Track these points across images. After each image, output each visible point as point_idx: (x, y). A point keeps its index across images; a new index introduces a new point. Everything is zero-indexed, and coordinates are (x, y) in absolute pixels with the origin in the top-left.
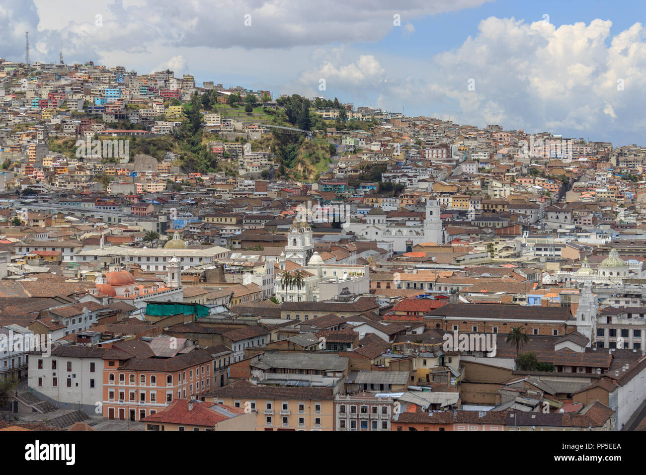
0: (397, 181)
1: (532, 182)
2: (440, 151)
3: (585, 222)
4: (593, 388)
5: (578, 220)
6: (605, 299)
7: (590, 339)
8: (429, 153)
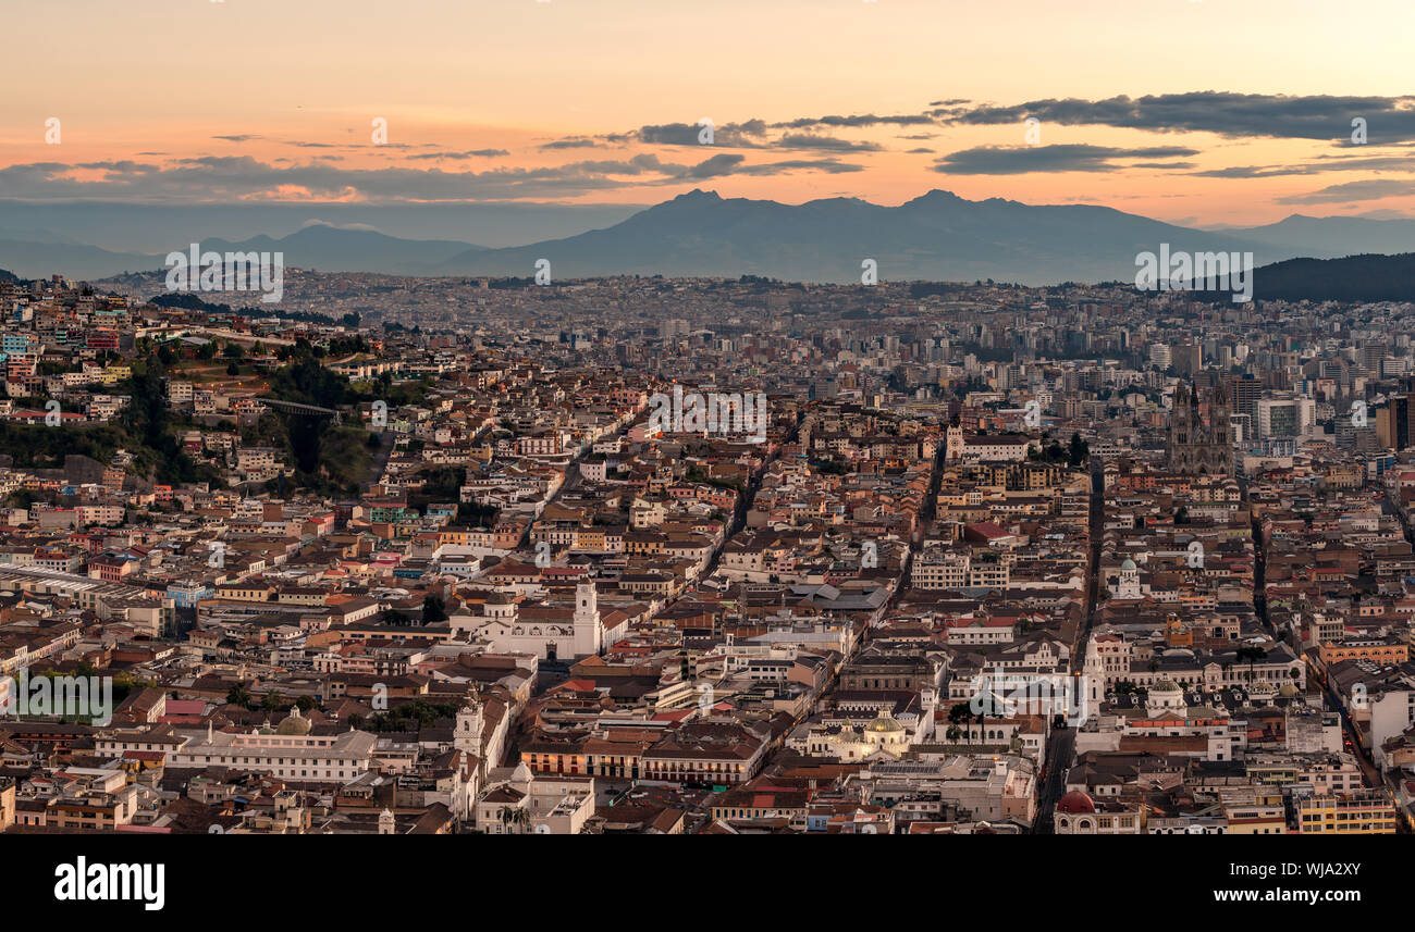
0: (486, 500)
1: (692, 493)
2: (544, 442)
3: (783, 567)
5: (772, 565)
8: (526, 446)
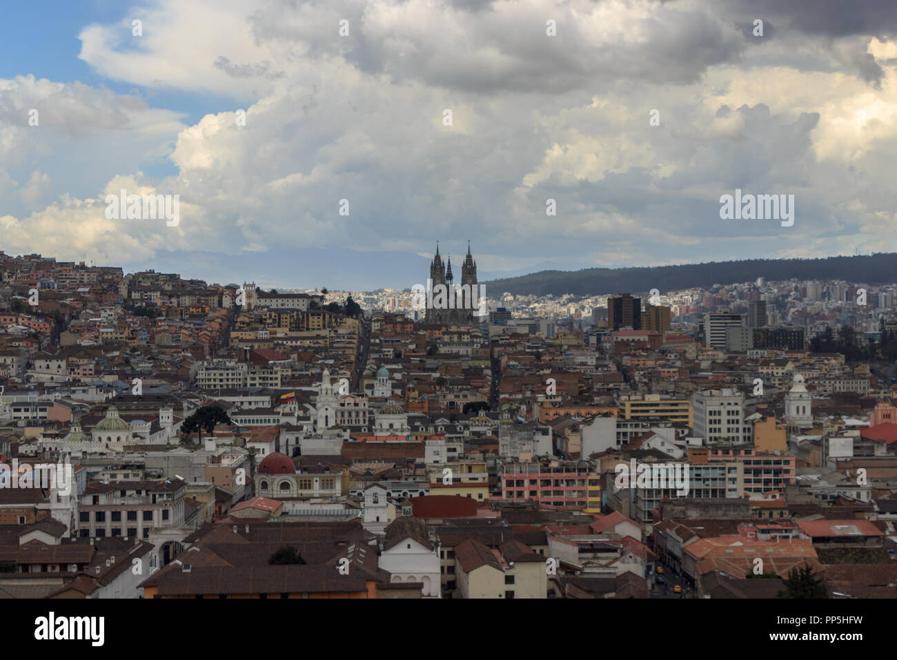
1: (14, 320)
3: (85, 372)
5: (76, 370)
6: (97, 473)
7: (69, 526)
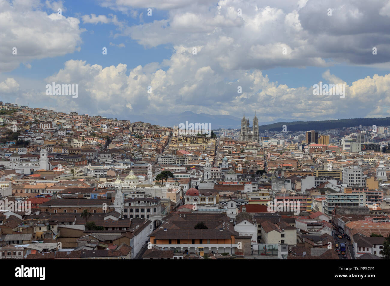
0: (26, 139)
1: (93, 139)
2: (47, 125)
3: (118, 158)
4: (123, 237)
5: (115, 157)
6: (127, 194)
7: (121, 214)
8: (42, 126)
